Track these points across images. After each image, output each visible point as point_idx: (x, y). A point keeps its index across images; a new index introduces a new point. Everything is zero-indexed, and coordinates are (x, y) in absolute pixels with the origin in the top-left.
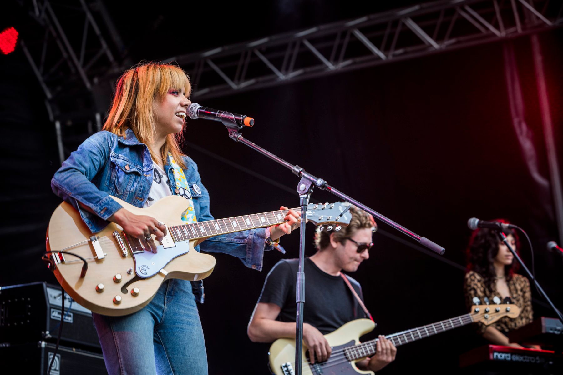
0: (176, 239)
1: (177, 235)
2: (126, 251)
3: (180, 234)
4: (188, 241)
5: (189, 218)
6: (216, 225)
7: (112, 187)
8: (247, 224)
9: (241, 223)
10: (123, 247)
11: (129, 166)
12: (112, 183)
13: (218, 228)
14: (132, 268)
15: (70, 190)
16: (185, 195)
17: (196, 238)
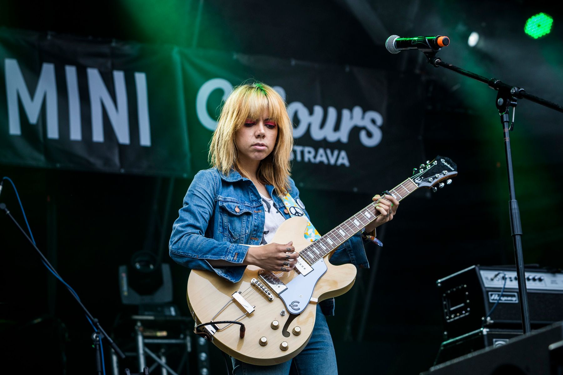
0: (310, 262)
1: (310, 258)
2: (271, 295)
3: (312, 256)
4: (322, 258)
5: (311, 234)
6: (341, 231)
7: (227, 233)
8: (367, 217)
9: (362, 219)
10: (266, 292)
11: (238, 207)
12: (225, 229)
13: (344, 234)
14: (284, 310)
15: (195, 253)
16: (297, 212)
17: (328, 253)
